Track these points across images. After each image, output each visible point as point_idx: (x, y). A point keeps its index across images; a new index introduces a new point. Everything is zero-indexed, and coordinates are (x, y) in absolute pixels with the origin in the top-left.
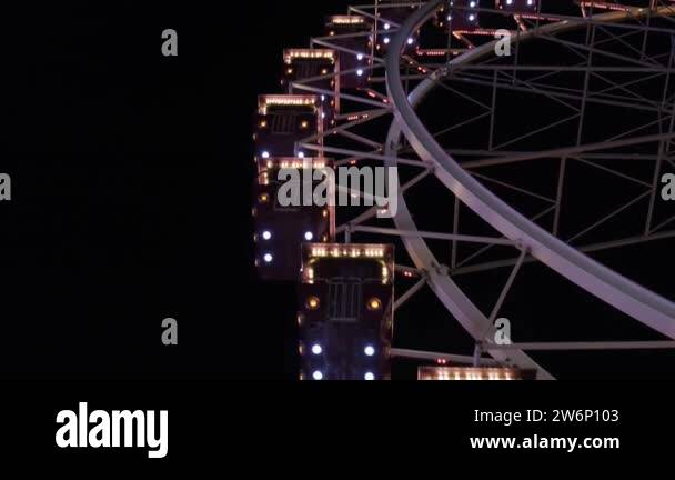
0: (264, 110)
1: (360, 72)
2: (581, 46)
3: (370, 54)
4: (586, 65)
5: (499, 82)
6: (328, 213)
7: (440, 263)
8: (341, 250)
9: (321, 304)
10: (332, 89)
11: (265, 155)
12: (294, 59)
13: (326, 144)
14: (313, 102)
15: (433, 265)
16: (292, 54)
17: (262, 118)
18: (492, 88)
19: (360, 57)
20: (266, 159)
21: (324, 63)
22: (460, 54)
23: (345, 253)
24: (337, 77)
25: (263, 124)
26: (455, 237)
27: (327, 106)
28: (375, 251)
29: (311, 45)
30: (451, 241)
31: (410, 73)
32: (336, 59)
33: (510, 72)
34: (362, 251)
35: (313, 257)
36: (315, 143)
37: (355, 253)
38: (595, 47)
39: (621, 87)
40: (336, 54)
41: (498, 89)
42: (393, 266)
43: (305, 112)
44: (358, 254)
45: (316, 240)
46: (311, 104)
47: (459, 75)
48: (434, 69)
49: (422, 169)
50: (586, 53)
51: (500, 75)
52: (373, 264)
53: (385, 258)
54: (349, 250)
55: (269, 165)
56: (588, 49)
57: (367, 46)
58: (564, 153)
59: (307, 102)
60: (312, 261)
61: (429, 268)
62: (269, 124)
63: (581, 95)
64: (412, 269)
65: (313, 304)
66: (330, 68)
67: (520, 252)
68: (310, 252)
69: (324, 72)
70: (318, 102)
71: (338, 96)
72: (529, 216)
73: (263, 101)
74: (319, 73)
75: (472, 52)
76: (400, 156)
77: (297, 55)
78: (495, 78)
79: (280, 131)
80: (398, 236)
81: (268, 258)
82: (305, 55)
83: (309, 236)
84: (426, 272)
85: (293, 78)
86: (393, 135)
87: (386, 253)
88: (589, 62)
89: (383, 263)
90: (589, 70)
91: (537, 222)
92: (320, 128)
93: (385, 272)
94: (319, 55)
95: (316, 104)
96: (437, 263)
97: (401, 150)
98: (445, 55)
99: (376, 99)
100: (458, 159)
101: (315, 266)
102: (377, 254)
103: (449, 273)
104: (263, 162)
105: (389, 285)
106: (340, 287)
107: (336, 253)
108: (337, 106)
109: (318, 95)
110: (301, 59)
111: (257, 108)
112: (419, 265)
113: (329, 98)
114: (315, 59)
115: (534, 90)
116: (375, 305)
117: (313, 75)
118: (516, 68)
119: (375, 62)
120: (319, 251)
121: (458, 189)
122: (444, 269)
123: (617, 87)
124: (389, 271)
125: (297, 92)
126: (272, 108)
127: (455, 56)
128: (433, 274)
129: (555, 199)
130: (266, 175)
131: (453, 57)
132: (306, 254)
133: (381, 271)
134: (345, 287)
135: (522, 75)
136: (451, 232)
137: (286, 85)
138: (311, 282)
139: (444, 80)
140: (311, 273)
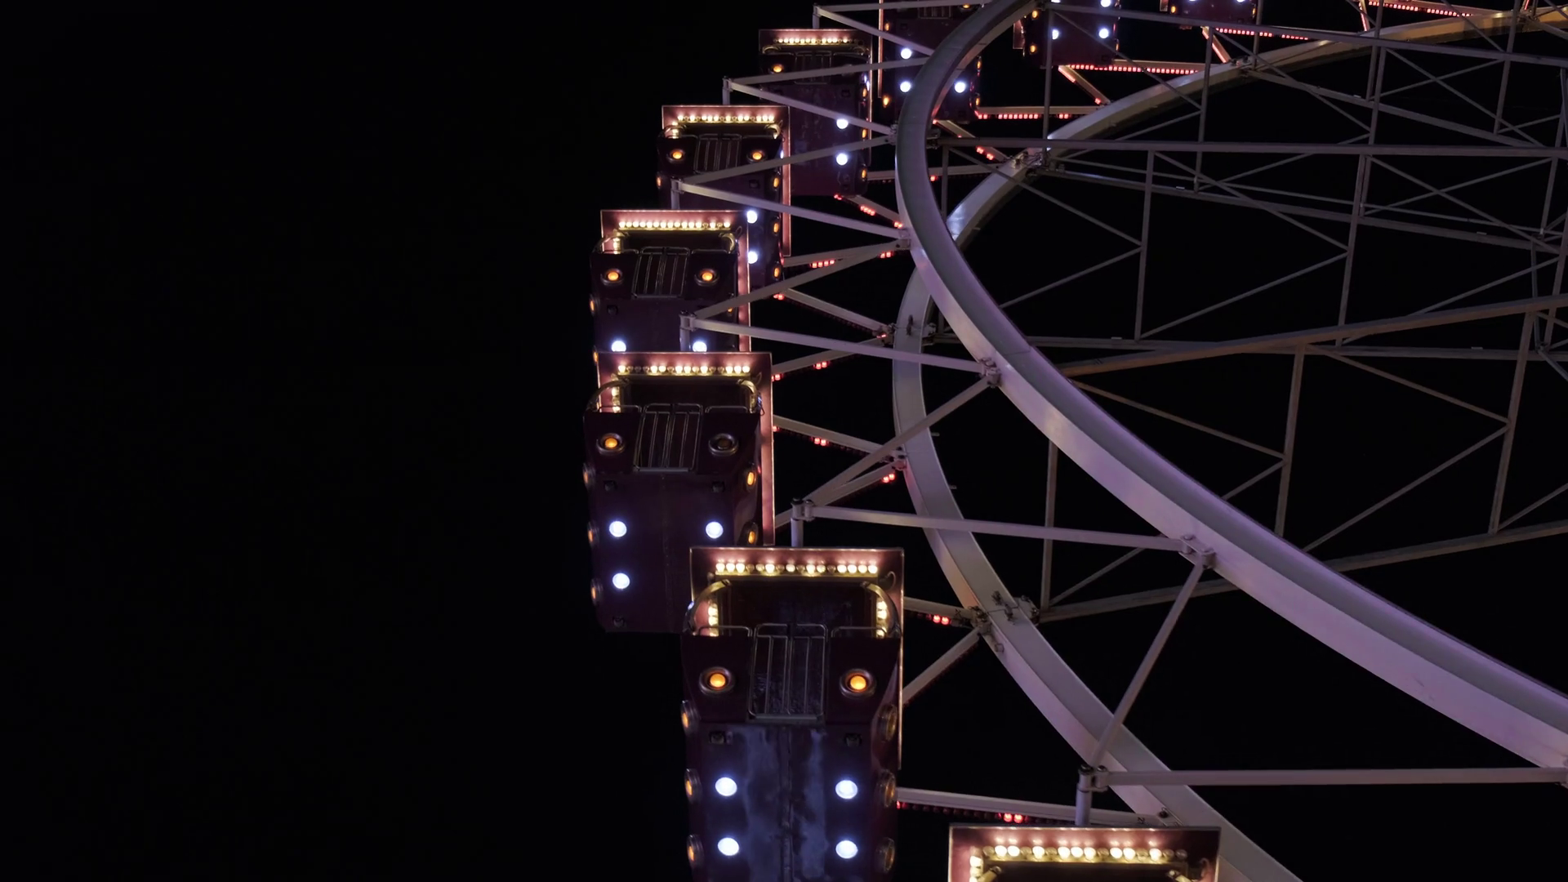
0: (615, 245)
1: (842, 159)
2: (1356, 99)
3: (864, 116)
4: (1365, 141)
5: (1156, 180)
6: (759, 478)
7: (1015, 594)
8: (783, 562)
9: (738, 683)
10: (775, 195)
11: (618, 346)
12: (687, 129)
13: (757, 322)
14: (727, 224)
15: (998, 598)
16: (681, 117)
17: (611, 261)
18: (1140, 195)
19: (842, 123)
20: (618, 354)
21: (756, 136)
22: (1073, 118)
23: (791, 568)
24: (786, 169)
25: (613, 276)
26: (1049, 533)
27: (761, 235)
28: (861, 564)
29: (725, 96)
30: (1041, 541)
31: (955, 161)
32: (783, 127)
33: (1190, 158)
34: (831, 563)
35: (717, 579)
36: (732, 319)
37: (813, 569)
38: (1383, 100)
39: (1442, 193)
40: (783, 116)
41: (1155, 196)
42: (902, 601)
43: (710, 249)
44: (822, 569)
45: (730, 539)
46: (722, 231)
47: (1069, 166)
48: (1011, 152)
49: (972, 378)
50: (1364, 114)
51: (1160, 165)
52: (856, 593)
53: (883, 579)
54: (800, 562)
55: (623, 369)
56: (1371, 105)
57: (858, 96)
58: (1299, 344)
59: (713, 226)
60: (716, 587)
61: (990, 606)
62: (625, 276)
63: (1348, 210)
64: (952, 608)
65: (718, 682)
66: (771, 148)
67: (1189, 567)
68: (711, 566)
69: (757, 156)
70: (740, 226)
71: (788, 211)
72: (1218, 489)
73: (612, 224)
74: (745, 159)
75: (1103, 112)
76: (927, 350)
77: (693, 119)
78: (1149, 172)
79: (651, 291)
80: (918, 532)
81: (621, 581)
82: (711, 117)
83: (714, 530)
84: (984, 616)
85: (684, 170)
86: (913, 304)
87: (884, 569)
88: (1372, 136)
89: (878, 590)
90: (1367, 153)
91: (1237, 503)
92: (743, 285)
93: (882, 611)
94: (743, 118)
95: (733, 229)
96: (1006, 594)
97: (930, 338)
98: (1040, 120)
99: (877, 220)
100: (1056, 357)
101: (721, 599)
102: (863, 570)
103: (1035, 619)
104: (609, 363)
105: (890, 642)
106: (779, 644)
107: (770, 569)
108: (787, 236)
109: (739, 210)
110: (701, 128)
111: (598, 239)
112: (967, 599)
113: (768, 218)
114: (735, 128)
115: (1242, 200)
116: (859, 684)
117: (732, 165)
118: (1199, 147)
119: (876, 134)
120: (730, 565)
121: (1056, 427)
122: (1025, 608)
123: (1435, 192)
124: (893, 610)
125: (689, 203)
126: (634, 239)
127: (1065, 122)
128: (998, 618)
129: (1281, 449)
130: (614, 392)
131: (1057, 123)
132: (702, 571)
133: (872, 609)
134: (789, 645)
135: (1216, 165)
136: (1039, 521)
137: (667, 186)
138: (713, 634)
139: (1036, 177)
140: (712, 614)
